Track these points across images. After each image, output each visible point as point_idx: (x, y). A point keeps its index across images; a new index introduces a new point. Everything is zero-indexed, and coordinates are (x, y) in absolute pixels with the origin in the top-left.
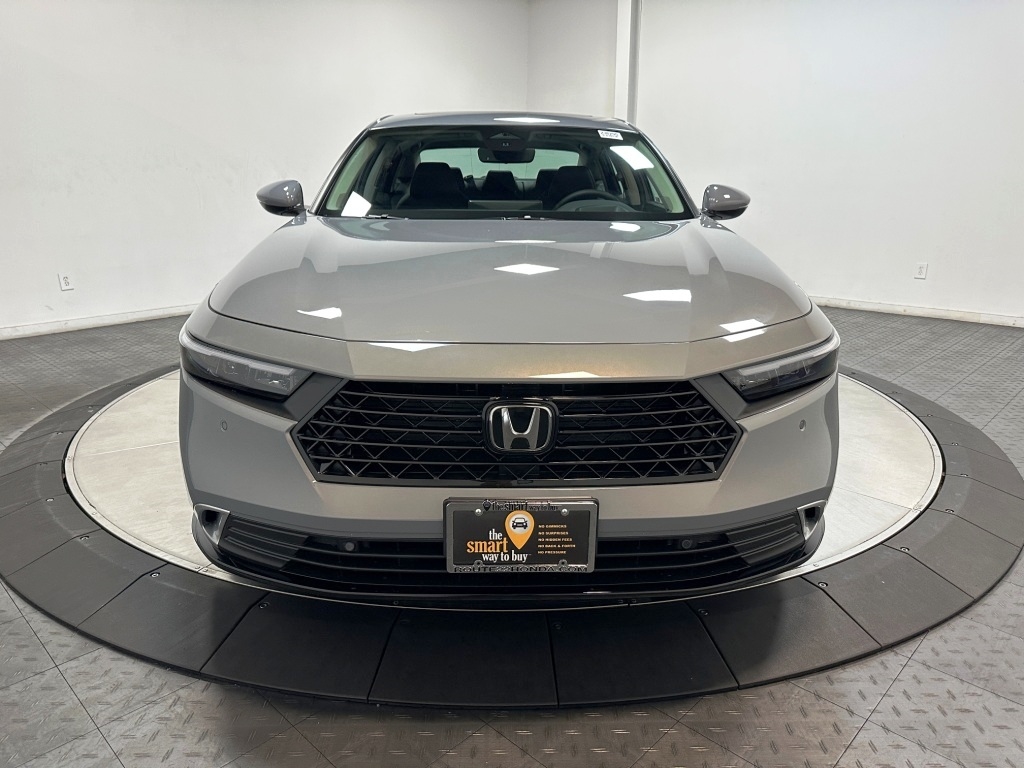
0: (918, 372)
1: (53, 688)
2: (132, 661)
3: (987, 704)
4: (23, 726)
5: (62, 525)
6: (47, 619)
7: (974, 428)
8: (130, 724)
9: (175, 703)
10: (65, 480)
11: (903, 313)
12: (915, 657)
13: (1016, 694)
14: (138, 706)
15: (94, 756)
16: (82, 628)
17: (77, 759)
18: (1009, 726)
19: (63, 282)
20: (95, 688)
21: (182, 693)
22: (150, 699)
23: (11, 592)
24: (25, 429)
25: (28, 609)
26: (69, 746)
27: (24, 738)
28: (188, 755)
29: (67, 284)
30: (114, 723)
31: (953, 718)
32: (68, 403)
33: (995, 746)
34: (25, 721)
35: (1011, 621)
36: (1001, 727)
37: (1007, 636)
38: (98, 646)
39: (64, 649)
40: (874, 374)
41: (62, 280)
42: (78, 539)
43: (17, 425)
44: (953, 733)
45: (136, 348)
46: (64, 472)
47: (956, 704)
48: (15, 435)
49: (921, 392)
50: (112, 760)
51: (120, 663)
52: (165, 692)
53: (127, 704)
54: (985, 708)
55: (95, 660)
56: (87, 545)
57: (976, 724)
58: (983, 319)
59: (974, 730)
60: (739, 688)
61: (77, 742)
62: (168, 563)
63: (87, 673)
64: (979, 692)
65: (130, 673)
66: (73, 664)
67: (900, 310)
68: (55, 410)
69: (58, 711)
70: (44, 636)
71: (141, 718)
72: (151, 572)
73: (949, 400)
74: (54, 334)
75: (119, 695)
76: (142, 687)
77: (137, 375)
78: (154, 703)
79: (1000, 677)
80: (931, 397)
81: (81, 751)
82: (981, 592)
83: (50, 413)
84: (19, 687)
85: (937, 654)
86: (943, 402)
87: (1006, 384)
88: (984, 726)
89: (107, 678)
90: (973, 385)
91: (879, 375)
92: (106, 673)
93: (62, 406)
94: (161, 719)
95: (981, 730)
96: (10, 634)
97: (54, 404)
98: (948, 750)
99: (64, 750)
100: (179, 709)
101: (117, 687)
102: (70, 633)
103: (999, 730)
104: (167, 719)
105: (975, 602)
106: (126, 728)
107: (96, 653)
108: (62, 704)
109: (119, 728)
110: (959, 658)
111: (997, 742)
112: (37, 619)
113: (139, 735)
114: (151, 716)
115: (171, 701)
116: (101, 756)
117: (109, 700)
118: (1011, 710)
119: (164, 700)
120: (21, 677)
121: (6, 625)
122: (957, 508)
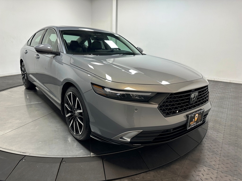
18: (209, 174)
36: (207, 174)
57: (202, 174)
59: (202, 176)
60: (149, 171)
88: (204, 174)
95: (204, 175)
103: (207, 175)
118: (209, 170)
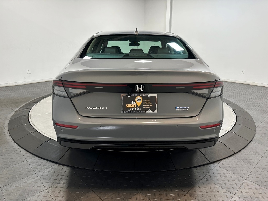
0: (237, 98)
1: (26, 165)
2: (43, 160)
3: (232, 176)
4: (20, 172)
5: (28, 130)
6: (24, 150)
7: (247, 113)
8: (42, 173)
9: (52, 169)
10: (28, 120)
11: (238, 83)
12: (218, 165)
13: (239, 174)
14: (44, 169)
15: (35, 179)
16: (32, 152)
17: (31, 179)
18: (236, 180)
19: (28, 72)
20: (35, 165)
21: (53, 167)
22: (47, 168)
23: (17, 145)
24: (19, 108)
25: (20, 148)
26: (29, 176)
27: (20, 175)
28: (54, 179)
29: (29, 72)
30: (39, 172)
31: (223, 178)
32: (29, 102)
33: (231, 184)
34: (20, 171)
35: (243, 158)
36: (233, 181)
37: (241, 161)
38: (36, 157)
39: (28, 157)
40: (226, 99)
41: (28, 71)
42: (31, 133)
43: (17, 107)
44: (222, 181)
45: (45, 88)
46: (28, 118)
47: (224, 175)
48: (17, 109)
49: (236, 103)
50: (38, 180)
51: (40, 160)
52: (50, 167)
53: (42, 168)
54: (231, 176)
55: (35, 159)
56: (33, 135)
58: (258, 85)
59: (227, 181)
61: (31, 176)
62: (51, 139)
63: (33, 162)
64: (231, 173)
65: (42, 162)
66: (30, 160)
67: (237, 82)
68: (26, 103)
69: (27, 170)
70: (24, 154)
71: (45, 172)
72: (47, 141)
73: (243, 105)
74: (26, 84)
75: (40, 167)
76: (45, 165)
77: (45, 95)
78: (48, 169)
79: (236, 170)
80: (239, 105)
81: (32, 178)
82: (237, 151)
83: (25, 104)
84: (19, 164)
85: (223, 165)
86: (241, 106)
87: (259, 102)
89: (37, 163)
90: (250, 102)
91: (227, 99)
92: (37, 162)
93: (28, 102)
94: (49, 172)
95: (229, 181)
96: (17, 153)
97: (26, 102)
98: (220, 185)
99: (28, 177)
100: (53, 170)
101: (39, 165)
102: (30, 154)
104: (50, 172)
105: (235, 153)
106: (41, 173)
107: (35, 158)
108: (28, 168)
109: (40, 173)
110: (228, 166)
111: (232, 184)
112: (22, 150)
113: (44, 175)
114: (47, 171)
115: (51, 168)
116: (36, 179)
117: (38, 168)
118: (237, 177)
119: (49, 168)
120: (19, 163)
121: (16, 152)
122: (236, 132)
